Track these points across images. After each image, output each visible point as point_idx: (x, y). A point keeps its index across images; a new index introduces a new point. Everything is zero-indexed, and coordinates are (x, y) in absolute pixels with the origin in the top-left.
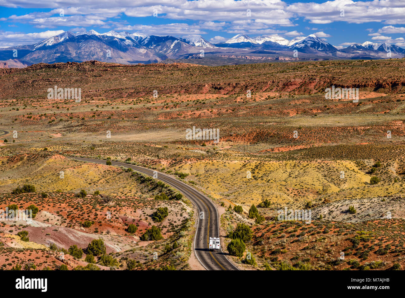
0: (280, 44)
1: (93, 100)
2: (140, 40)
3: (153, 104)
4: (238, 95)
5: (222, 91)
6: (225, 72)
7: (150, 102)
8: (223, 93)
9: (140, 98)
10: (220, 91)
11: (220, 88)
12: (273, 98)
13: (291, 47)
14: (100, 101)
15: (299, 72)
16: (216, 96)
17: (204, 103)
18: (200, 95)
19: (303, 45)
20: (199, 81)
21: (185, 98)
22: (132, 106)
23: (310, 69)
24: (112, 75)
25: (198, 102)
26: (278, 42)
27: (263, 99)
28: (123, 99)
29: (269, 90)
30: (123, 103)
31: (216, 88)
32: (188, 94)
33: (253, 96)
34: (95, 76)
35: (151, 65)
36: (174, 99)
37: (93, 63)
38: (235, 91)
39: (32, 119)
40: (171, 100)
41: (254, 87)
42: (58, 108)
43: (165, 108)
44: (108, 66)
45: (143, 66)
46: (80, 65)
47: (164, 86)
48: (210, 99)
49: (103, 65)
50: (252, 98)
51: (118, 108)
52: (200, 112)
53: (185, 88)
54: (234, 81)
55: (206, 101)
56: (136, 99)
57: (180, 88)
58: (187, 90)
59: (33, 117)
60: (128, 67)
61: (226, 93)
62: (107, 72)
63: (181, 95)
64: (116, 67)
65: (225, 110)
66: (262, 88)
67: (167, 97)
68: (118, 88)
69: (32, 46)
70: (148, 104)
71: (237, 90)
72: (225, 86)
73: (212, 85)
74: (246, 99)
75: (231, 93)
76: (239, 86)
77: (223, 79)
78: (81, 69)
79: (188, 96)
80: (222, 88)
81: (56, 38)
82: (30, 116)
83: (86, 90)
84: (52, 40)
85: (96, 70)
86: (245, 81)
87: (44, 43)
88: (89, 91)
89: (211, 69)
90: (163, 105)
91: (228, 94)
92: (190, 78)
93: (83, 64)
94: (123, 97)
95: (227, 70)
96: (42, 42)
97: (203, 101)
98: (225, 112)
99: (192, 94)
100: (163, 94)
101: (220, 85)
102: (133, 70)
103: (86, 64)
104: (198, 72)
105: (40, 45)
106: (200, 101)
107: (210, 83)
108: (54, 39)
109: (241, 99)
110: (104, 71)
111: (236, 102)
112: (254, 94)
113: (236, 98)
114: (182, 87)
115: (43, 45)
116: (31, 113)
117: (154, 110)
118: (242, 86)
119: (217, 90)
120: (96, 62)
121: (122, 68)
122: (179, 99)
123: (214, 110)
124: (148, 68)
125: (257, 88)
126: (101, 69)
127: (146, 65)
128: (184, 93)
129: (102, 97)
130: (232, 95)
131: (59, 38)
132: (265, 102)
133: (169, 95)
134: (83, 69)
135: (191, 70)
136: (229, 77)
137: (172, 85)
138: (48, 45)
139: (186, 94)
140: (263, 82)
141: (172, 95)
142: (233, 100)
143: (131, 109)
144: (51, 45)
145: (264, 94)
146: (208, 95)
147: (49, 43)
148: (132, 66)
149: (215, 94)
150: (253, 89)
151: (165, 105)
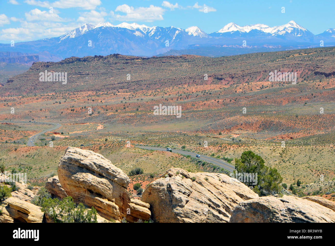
0: (265, 31)
1: (119, 92)
2: (148, 31)
3: (170, 95)
4: (237, 85)
5: (223, 81)
6: (225, 63)
7: (166, 94)
8: (224, 83)
9: (157, 90)
10: (222, 81)
11: (221, 79)
12: (266, 88)
13: (274, 35)
14: (125, 93)
15: (287, 61)
16: (218, 86)
17: (210, 94)
18: (206, 86)
19: (284, 32)
20: (204, 72)
21: (193, 89)
23: (295, 57)
24: (132, 67)
25: (205, 92)
26: (263, 30)
27: (258, 88)
28: (143, 91)
29: (263, 79)
30: (144, 94)
31: (218, 79)
32: (195, 85)
33: (250, 85)
34: (118, 69)
35: (163, 57)
36: (185, 90)
37: (116, 56)
38: (234, 81)
39: (75, 112)
40: (183, 91)
41: (249, 77)
42: (93, 101)
43: (179, 99)
44: (128, 59)
45: (157, 58)
46: (106, 58)
47: (176, 78)
48: (214, 89)
49: (124, 58)
50: (249, 87)
51: (142, 100)
52: (209, 102)
53: (193, 79)
54: (232, 72)
55: (211, 91)
56: (154, 91)
57: (188, 79)
58: (195, 81)
59: (75, 110)
60: (145, 60)
61: (226, 83)
62: (128, 64)
63: (190, 86)
64: (135, 60)
65: (229, 100)
66: (256, 78)
67: (179, 88)
68: (138, 80)
69: (58, 39)
70: (165, 95)
71: (236, 80)
72: (226, 76)
73: (215, 75)
74: (244, 89)
75: (231, 83)
76: (237, 76)
77: (223, 70)
78: (106, 62)
79: (196, 86)
80: (223, 78)
81: (78, 30)
82: (73, 109)
83: (112, 82)
84: (75, 32)
85: (119, 63)
86: (241, 71)
87: (68, 36)
88: (115, 84)
89: (213, 60)
90: (177, 96)
91: (228, 85)
92: (196, 70)
93: (108, 57)
94: (142, 89)
95: (226, 60)
96: (66, 34)
97: (209, 91)
98: (228, 102)
99: (198, 84)
100: (175, 85)
101: (222, 75)
102: (149, 63)
103: (111, 57)
104: (202, 63)
105: (65, 37)
106: (207, 91)
107: (213, 74)
108: (76, 32)
109: (240, 88)
110: (125, 63)
111: (236, 92)
112: (250, 83)
113: (236, 88)
114: (190, 78)
115: (67, 37)
116: (73, 106)
117: (171, 101)
118: (239, 77)
119: (219, 80)
120: (119, 55)
121: (140, 60)
122: (189, 90)
123: (220, 100)
124: (161, 60)
125: (253, 77)
126: (123, 62)
127: (160, 57)
128: (192, 84)
129: (126, 89)
130: (231, 85)
131: (81, 31)
132: (260, 91)
133: (180, 86)
134: (108, 62)
135: (196, 61)
136: (228, 68)
137: (182, 77)
138: (71, 37)
139: (194, 85)
140: (257, 71)
141: (183, 86)
142: (233, 90)
143: (152, 101)
144: (73, 37)
145: (259, 83)
146: (212, 85)
147: (72, 35)
148: (148, 59)
149: (218, 84)
150: (249, 79)
151: (179, 96)
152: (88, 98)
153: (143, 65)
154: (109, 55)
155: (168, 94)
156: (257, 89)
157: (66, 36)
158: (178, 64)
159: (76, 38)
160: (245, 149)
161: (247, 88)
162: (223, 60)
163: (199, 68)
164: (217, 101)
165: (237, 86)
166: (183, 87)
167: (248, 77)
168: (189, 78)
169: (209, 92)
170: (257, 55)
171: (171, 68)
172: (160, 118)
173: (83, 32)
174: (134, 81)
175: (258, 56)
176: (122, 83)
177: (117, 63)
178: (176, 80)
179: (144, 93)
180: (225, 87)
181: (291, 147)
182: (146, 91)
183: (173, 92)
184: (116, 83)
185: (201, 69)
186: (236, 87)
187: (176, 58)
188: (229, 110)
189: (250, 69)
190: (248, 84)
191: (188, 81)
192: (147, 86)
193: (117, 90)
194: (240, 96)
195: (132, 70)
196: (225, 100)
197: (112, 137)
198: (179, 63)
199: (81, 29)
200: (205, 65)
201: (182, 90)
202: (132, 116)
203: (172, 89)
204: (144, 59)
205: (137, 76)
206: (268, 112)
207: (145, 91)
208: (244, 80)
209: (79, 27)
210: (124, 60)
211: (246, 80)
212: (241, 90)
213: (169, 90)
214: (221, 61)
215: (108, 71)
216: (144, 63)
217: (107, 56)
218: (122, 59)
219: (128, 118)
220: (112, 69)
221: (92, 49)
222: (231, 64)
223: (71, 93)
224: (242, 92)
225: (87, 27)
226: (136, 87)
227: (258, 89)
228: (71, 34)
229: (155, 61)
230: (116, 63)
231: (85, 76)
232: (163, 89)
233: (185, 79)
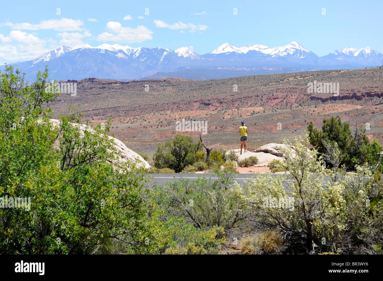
0: (264, 53)
1: (93, 119)
2: (132, 53)
3: (149, 122)
4: (226, 111)
5: (210, 106)
6: (213, 87)
7: (145, 121)
8: (211, 109)
9: (136, 117)
10: (209, 106)
11: (208, 104)
12: (257, 114)
13: (274, 56)
14: (99, 121)
15: (281, 85)
16: (205, 112)
18: (191, 112)
19: (285, 53)
20: (189, 97)
21: (176, 115)
22: (129, 125)
23: (290, 81)
24: (110, 92)
25: (189, 119)
26: (262, 51)
27: (248, 114)
28: (121, 118)
29: (254, 104)
30: (121, 122)
31: (205, 104)
32: (180, 111)
33: (239, 111)
34: (94, 94)
35: (144, 81)
36: (168, 116)
37: (92, 80)
38: (222, 107)
40: (164, 117)
41: (240, 102)
43: (159, 127)
44: (105, 84)
45: (138, 82)
46: (80, 83)
47: (158, 103)
48: (200, 115)
49: (100, 82)
50: (238, 113)
51: (117, 127)
53: (177, 105)
54: (221, 96)
55: (196, 118)
56: (132, 118)
57: (172, 105)
58: (179, 107)
60: (124, 84)
61: (214, 109)
62: (104, 89)
63: (173, 112)
64: (113, 85)
65: (214, 127)
66: (247, 103)
67: (161, 114)
68: (116, 106)
69: (31, 62)
70: (144, 122)
71: (224, 105)
72: (214, 101)
73: (202, 100)
74: (233, 115)
75: (219, 109)
76: (226, 101)
77: (211, 94)
78: (80, 87)
79: (180, 113)
80: (211, 104)
81: (53, 53)
83: (86, 109)
84: (49, 55)
85: (94, 88)
86: (231, 96)
87: (42, 59)
88: (89, 111)
89: (200, 84)
90: (158, 123)
91: (216, 110)
92: (181, 94)
93: (82, 82)
94: (120, 116)
95: (215, 84)
96: (40, 57)
97: (194, 118)
98: (214, 130)
99: (183, 110)
100: (157, 111)
101: (209, 101)
102: (128, 87)
103: (86, 82)
104: (188, 87)
105: (38, 60)
106: (191, 118)
107: (199, 99)
108: (51, 55)
109: (229, 115)
110: (102, 88)
111: (224, 118)
112: (241, 109)
113: (223, 114)
114: (174, 103)
115: (41, 60)
117: (150, 129)
118: (228, 101)
119: (206, 106)
120: (95, 79)
121: (118, 85)
122: (171, 116)
124: (142, 84)
125: (243, 103)
126: (99, 86)
127: (140, 81)
128: (176, 110)
129: (101, 116)
130: (220, 111)
131: (56, 53)
132: (250, 117)
133: (162, 112)
134: (83, 87)
135: (182, 86)
136: (217, 92)
137: (165, 102)
138: (45, 60)
139: (178, 111)
140: (248, 96)
141: (165, 112)
142: (221, 116)
143: (129, 129)
144: (48, 60)
145: (250, 108)
146: (198, 111)
147: (46, 58)
148: (128, 83)
149: (205, 110)
150: (239, 104)
151: (159, 124)
153: (122, 90)
154: (84, 79)
155: (148, 121)
156: (247, 115)
157: (39, 60)
158: (161, 88)
159: (50, 61)
161: (237, 114)
162: (212, 84)
163: (184, 93)
165: (225, 112)
166: (165, 113)
167: (239, 102)
168: (172, 103)
169: (194, 119)
170: (249, 78)
171: (153, 93)
172: (133, 147)
173: (59, 55)
174: (111, 108)
175: (250, 80)
176: (97, 110)
177: (93, 88)
178: (158, 105)
179: (121, 120)
180: (212, 113)
182: (124, 118)
183: (153, 119)
184: (90, 110)
185: (187, 93)
186: (224, 113)
187: (159, 82)
188: (211, 138)
189: (241, 94)
190: (237, 110)
191: (171, 107)
192: (125, 113)
193: (92, 118)
194: (227, 122)
195: (109, 95)
196: (210, 127)
198: (162, 87)
199: (56, 51)
200: (191, 89)
201: (163, 117)
203: (153, 116)
204: (122, 83)
205: (115, 101)
207: (123, 118)
208: (234, 105)
209: (54, 50)
210: (100, 85)
211: (236, 105)
212: (229, 117)
213: (149, 117)
214: (209, 85)
215: (83, 96)
216: (123, 88)
217: (82, 81)
218: (98, 84)
220: (87, 95)
221: (68, 72)
222: (219, 88)
224: (231, 119)
225: (63, 49)
226: (113, 113)
227: (249, 115)
228: (45, 57)
229: (135, 86)
230: (91, 88)
232: (142, 115)
233: (168, 104)
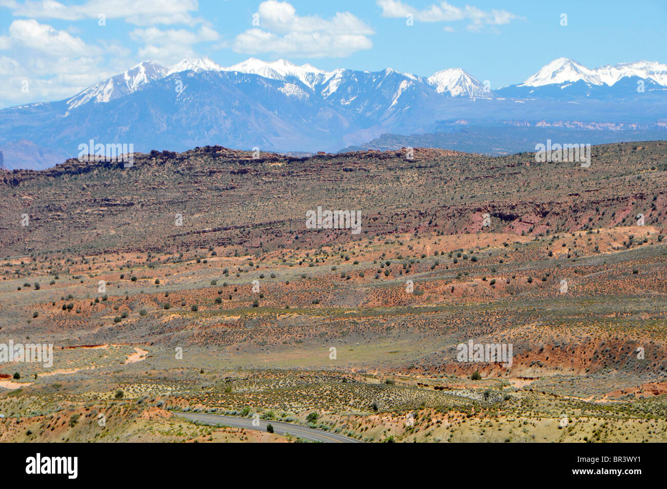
0: (662, 83)
1: (214, 254)
2: (320, 83)
3: (356, 263)
4: (556, 235)
5: (515, 223)
6: (523, 171)
7: (347, 259)
8: (518, 231)
9: (324, 249)
10: (512, 223)
11: (511, 218)
12: (640, 244)
14: (230, 259)
16: (502, 237)
17: (474, 260)
18: (465, 237)
20: (462, 198)
21: (427, 245)
24: (258, 184)
25: (459, 256)
26: (657, 78)
27: (616, 245)
28: (284, 251)
29: (632, 219)
30: (284, 261)
31: (503, 217)
32: (436, 233)
33: (592, 236)
34: (218, 189)
35: (346, 156)
36: (404, 248)
37: (213, 152)
38: (548, 224)
39: (73, 312)
40: (396, 251)
41: (594, 212)
42: (134, 279)
43: (382, 275)
44: (247, 161)
45: (330, 157)
46: (182, 159)
47: (379, 213)
48: (488, 246)
49: (235, 157)
50: (590, 242)
51: (273, 276)
52: (464, 285)
53: (429, 218)
54: (544, 197)
55: (478, 253)
56: (314, 251)
57: (416, 217)
58: (434, 223)
59: (75, 306)
60: (294, 163)
61: (526, 230)
62: (245, 176)
63: (419, 238)
64: (266, 164)
65: (526, 278)
66: (613, 215)
67: (387, 243)
68: (273, 220)
69: (61, 105)
70: (344, 263)
71: (553, 220)
72: (524, 210)
73: (493, 207)
74: (575, 246)
75: (538, 231)
76: (557, 209)
77: (518, 191)
78: (183, 170)
79: (435, 239)
80: (518, 216)
81: (118, 81)
82: (68, 303)
83: (198, 227)
84: (110, 86)
85: (220, 172)
86: (571, 195)
87: (90, 96)
88: (204, 232)
89: (489, 164)
90: (378, 266)
91: (531, 234)
92: (440, 191)
93: (189, 157)
94: (283, 247)
95: (528, 164)
96: (84, 92)
97: (472, 252)
98: (524, 284)
99: (445, 233)
100: (378, 235)
101: (513, 208)
102: (305, 171)
103: (197, 155)
104: (458, 171)
105: (80, 100)
106: (465, 253)
107: (487, 203)
108: (115, 85)
109: (564, 245)
110: (238, 173)
111: (551, 255)
112: (596, 231)
113: (550, 244)
114: (421, 214)
115: (88, 100)
116: (70, 297)
117: (359, 280)
118: (564, 211)
119: (503, 221)
120: (220, 148)
121: (280, 165)
122: (414, 248)
123: (498, 279)
124: (342, 163)
125: (603, 214)
126: (231, 168)
127: (337, 156)
128: (427, 231)
129: (236, 247)
130: (541, 235)
131: (127, 82)
132: (621, 254)
133: (391, 238)
134: (190, 169)
135: (442, 168)
136: (533, 185)
137: (399, 211)
138: (99, 101)
139: (432, 235)
140: (616, 197)
141: (398, 237)
142: (543, 249)
143: (304, 280)
144: (106, 99)
145: (620, 230)
146: (483, 235)
147: (103, 95)
148: (304, 159)
149: (501, 232)
150: (592, 217)
151: (383, 267)
152: (123, 273)
153: (289, 177)
154: (193, 148)
155: (352, 260)
156: (614, 248)
157: (85, 98)
158: (389, 175)
159: (113, 103)
160: (483, 424)
161: (585, 245)
162: (520, 164)
163: (448, 186)
164: (489, 280)
165: (554, 237)
166: (399, 239)
167: (591, 213)
168: (417, 214)
169: (472, 255)
170: (620, 148)
171: (368, 187)
172: (311, 330)
173: (134, 87)
174: (261, 224)
175: (623, 153)
176: (226, 229)
177: (215, 172)
178: (379, 220)
179: (286, 258)
180: (520, 240)
181: (620, 422)
182: (293, 251)
183: (368, 255)
184: (207, 229)
185: (455, 188)
186: (553, 241)
187: (384, 158)
188: (514, 309)
189: (597, 190)
190: (588, 233)
191: (415, 223)
192: (297, 238)
193: (211, 250)
194: (558, 266)
195: (255, 192)
196: (514, 278)
197: (149, 385)
198: (392, 173)
199: (127, 78)
200: (467, 178)
201: (393, 248)
202: (232, 325)
203: (366, 247)
204: (291, 160)
205: (271, 208)
206: (625, 315)
207: (291, 252)
208: (579, 221)
209: (122, 73)
210: (233, 165)
211: (585, 221)
212: (566, 251)
213: (357, 250)
214: (513, 166)
215: (189, 193)
216: (293, 172)
217: (187, 153)
218: (230, 162)
219: (220, 329)
220: (199, 190)
221: (158, 132)
222: (540, 175)
223: (76, 259)
224: (569, 257)
225: (146, 73)
226: (264, 239)
227: (618, 249)
228: (100, 92)
229: (323, 167)
230: (211, 173)
231: (121, 208)
232: (340, 246)
233: (405, 217)
